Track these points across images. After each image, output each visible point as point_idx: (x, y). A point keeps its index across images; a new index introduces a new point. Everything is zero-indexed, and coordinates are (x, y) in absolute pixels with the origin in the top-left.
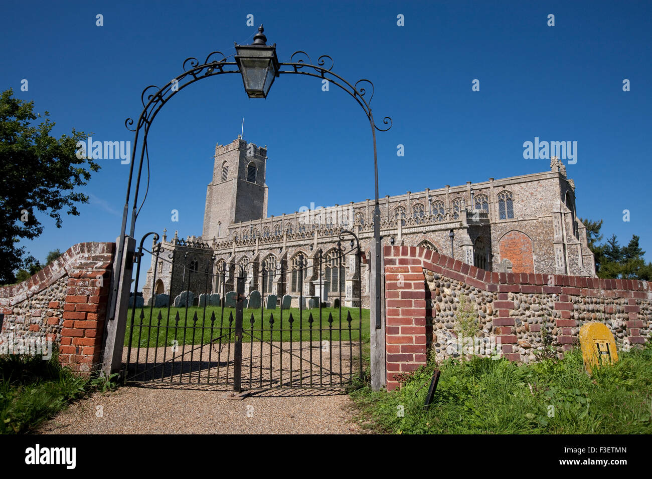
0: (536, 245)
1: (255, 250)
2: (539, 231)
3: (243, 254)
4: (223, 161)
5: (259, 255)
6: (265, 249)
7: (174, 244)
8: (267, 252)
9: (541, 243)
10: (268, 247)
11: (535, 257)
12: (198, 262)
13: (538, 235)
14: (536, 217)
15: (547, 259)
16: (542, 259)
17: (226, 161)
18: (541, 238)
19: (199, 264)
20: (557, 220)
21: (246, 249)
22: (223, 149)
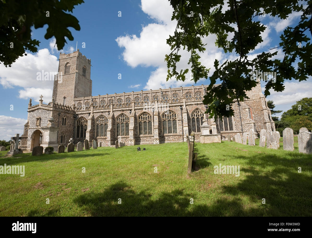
0: (254, 110)
1: (110, 111)
2: (254, 105)
3: (101, 114)
4: (66, 62)
5: (113, 114)
6: (118, 111)
7: (52, 106)
8: (120, 113)
9: (256, 110)
10: (120, 110)
11: (253, 115)
12: (66, 119)
13: (254, 106)
14: (253, 99)
15: (258, 116)
16: (256, 116)
17: (68, 63)
18: (255, 107)
19: (67, 120)
20: (263, 100)
21: (102, 111)
22: (66, 56)
